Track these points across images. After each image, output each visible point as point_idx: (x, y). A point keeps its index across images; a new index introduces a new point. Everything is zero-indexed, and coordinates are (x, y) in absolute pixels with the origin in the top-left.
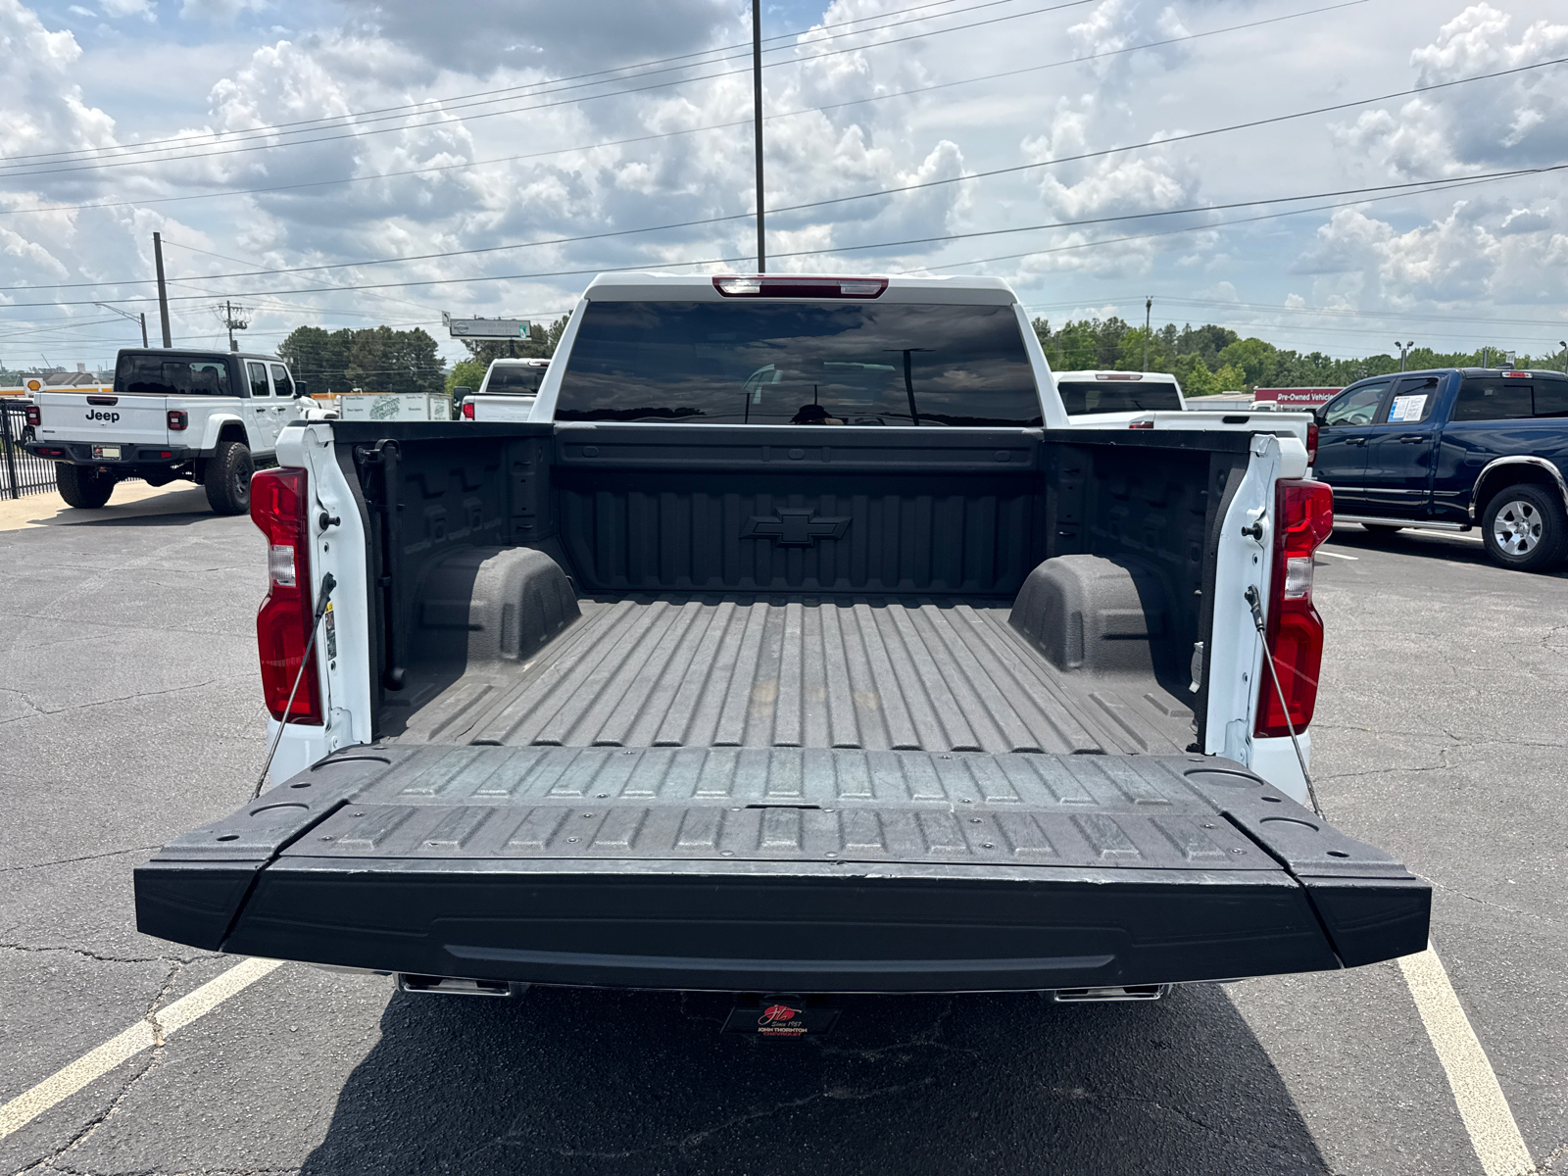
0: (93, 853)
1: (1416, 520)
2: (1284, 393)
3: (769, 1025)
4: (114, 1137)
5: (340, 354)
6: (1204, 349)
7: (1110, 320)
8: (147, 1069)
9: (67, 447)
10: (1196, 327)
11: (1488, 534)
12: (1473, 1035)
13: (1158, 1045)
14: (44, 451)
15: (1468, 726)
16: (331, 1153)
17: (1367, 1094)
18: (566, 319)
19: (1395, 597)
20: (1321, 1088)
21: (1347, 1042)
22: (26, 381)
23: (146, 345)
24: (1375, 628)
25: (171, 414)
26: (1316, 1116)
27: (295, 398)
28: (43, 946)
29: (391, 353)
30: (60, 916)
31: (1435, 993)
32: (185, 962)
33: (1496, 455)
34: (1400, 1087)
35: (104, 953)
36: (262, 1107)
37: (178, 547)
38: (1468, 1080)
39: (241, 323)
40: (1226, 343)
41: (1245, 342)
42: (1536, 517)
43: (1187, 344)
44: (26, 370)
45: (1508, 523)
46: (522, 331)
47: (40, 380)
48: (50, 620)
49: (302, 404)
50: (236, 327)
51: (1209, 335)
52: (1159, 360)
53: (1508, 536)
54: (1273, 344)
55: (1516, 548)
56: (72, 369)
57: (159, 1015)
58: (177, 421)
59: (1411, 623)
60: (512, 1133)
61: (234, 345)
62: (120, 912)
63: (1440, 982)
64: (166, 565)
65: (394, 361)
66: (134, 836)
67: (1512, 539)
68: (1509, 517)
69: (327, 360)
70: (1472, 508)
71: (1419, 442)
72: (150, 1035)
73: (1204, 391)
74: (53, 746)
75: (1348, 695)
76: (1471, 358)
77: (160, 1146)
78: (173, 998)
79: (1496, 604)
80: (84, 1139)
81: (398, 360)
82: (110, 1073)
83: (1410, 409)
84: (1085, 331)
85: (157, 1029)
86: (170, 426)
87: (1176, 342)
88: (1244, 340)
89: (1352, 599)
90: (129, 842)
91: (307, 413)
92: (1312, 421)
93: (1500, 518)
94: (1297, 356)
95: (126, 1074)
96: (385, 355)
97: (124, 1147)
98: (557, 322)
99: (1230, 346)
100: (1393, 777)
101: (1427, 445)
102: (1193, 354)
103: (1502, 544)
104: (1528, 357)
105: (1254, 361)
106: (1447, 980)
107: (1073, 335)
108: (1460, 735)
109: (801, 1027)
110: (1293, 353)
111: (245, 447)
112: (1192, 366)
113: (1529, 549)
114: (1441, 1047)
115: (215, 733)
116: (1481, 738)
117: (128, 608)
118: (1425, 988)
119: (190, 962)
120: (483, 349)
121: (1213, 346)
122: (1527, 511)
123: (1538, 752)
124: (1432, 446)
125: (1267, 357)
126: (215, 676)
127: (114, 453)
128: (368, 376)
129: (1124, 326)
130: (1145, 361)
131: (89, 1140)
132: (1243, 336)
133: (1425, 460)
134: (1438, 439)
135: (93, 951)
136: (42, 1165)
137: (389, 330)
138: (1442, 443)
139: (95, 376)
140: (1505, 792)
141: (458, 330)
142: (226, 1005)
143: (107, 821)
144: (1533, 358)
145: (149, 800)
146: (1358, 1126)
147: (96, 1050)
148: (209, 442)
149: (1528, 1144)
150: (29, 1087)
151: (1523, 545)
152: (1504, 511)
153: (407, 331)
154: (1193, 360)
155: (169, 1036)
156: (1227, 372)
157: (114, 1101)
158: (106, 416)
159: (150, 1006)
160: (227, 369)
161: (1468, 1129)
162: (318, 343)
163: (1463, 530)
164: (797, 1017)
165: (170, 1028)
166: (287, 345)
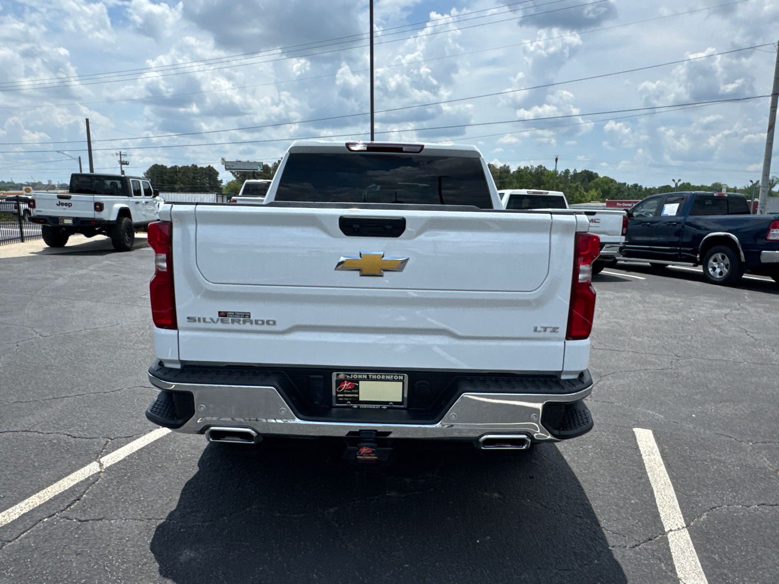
0: (68, 395)
1: (673, 261)
2: (620, 202)
3: (361, 455)
4: (85, 506)
5: (173, 177)
6: (582, 182)
7: (539, 166)
8: (97, 480)
9: (48, 219)
10: (579, 171)
11: (706, 268)
12: (667, 475)
13: (531, 477)
14: (36, 220)
15: (685, 351)
16: (177, 514)
17: (618, 497)
18: (279, 161)
19: (660, 296)
20: (599, 495)
21: (613, 477)
22: (24, 188)
23: (81, 171)
24: (649, 309)
25: (96, 204)
26: (596, 505)
27: (153, 197)
28: (49, 432)
29: (197, 177)
30: (55, 420)
31: (653, 459)
32: (111, 439)
33: (709, 231)
34: (633, 495)
35: (76, 435)
36: (147, 496)
37: (100, 265)
38: (663, 493)
39: (126, 162)
40: (593, 179)
41: (602, 178)
42: (727, 260)
43: (575, 178)
44: (24, 183)
45: (714, 263)
46: (259, 167)
47: (31, 188)
48: (42, 297)
49: (157, 201)
50: (124, 164)
51: (585, 174)
52: (561, 186)
53: (714, 269)
54: (615, 179)
55: (718, 275)
56: (45, 183)
57: (102, 460)
58: (99, 207)
59: (666, 307)
60: (254, 507)
61: (123, 172)
62: (82, 419)
63: (656, 455)
64: (95, 273)
65: (199, 181)
66: (86, 388)
67: (716, 270)
68: (715, 260)
69: (166, 180)
70: (698, 256)
71: (675, 225)
72: (98, 467)
73: (582, 201)
74: (48, 351)
75: (633, 338)
76: (709, 187)
77: (105, 510)
78: (107, 453)
79: (706, 300)
80: (72, 507)
81: (200, 180)
82: (82, 482)
83: (671, 210)
84: (527, 171)
85: (101, 465)
86: (96, 209)
87: (570, 178)
88: (602, 177)
89: (640, 296)
90: (84, 391)
91: (159, 204)
92: (625, 215)
93: (711, 261)
94: (627, 185)
95: (88, 483)
96: (194, 178)
97: (89, 510)
98: (275, 163)
99: (595, 180)
100: (648, 373)
101: (678, 227)
102: (577, 183)
103: (712, 273)
104: (735, 188)
105: (606, 187)
106: (659, 454)
107: (521, 173)
108: (680, 355)
109: (375, 456)
110: (625, 184)
111: (130, 220)
112: (577, 188)
113: (724, 275)
114: (652, 480)
115: (120, 346)
116: (690, 357)
117: (78, 292)
118: (649, 457)
119: (114, 439)
120: (240, 176)
121: (587, 180)
122: (723, 258)
123: (714, 363)
124: (681, 227)
125: (612, 186)
126: (119, 321)
127: (69, 222)
128: (186, 188)
129: (545, 169)
130: (554, 186)
131: (75, 507)
132: (601, 175)
133: (678, 233)
134: (683, 224)
135: (71, 434)
136: (55, 516)
137: (196, 166)
138: (685, 226)
139: (56, 186)
140: (697, 380)
141: (229, 166)
142: (130, 456)
143: (74, 382)
144: (738, 188)
145: (93, 374)
146: (613, 509)
147: (75, 473)
148: (113, 217)
149: (684, 517)
150: (47, 486)
151: (721, 274)
152: (713, 257)
153: (205, 167)
154: (577, 186)
155: (107, 468)
156: (593, 192)
157: (84, 492)
158: (66, 204)
159: (97, 456)
160: (122, 183)
161: (659, 511)
162: (162, 172)
163: (694, 266)
164: (373, 452)
165: (106, 465)
166: (148, 173)
